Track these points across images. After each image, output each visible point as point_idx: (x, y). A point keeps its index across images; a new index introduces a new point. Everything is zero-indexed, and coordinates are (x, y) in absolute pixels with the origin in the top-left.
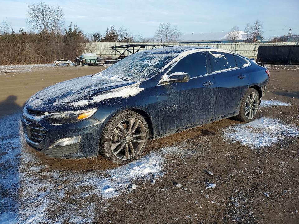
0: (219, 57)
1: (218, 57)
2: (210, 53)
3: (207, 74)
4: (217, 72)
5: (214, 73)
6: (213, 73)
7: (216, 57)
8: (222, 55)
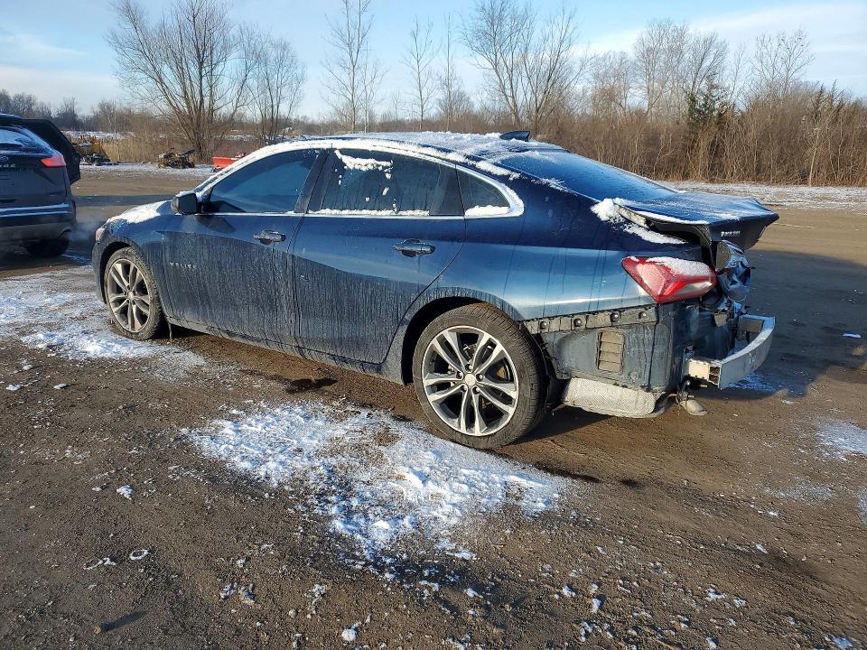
0: (364, 169)
1: (357, 167)
2: (337, 153)
3: (291, 213)
4: (327, 213)
5: (312, 214)
6: (310, 212)
7: (351, 167)
8: (379, 163)
